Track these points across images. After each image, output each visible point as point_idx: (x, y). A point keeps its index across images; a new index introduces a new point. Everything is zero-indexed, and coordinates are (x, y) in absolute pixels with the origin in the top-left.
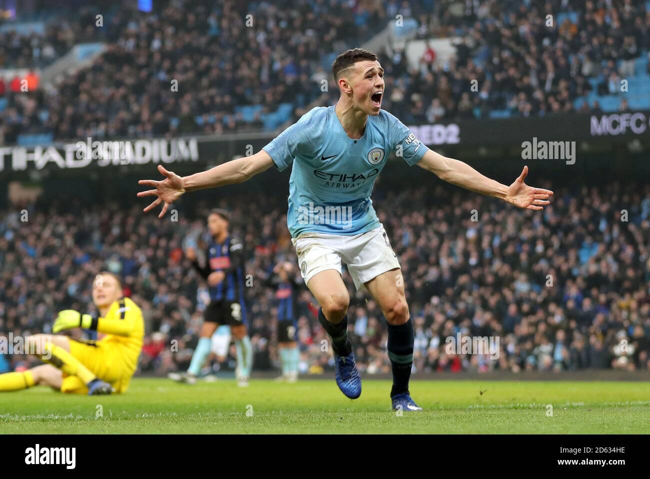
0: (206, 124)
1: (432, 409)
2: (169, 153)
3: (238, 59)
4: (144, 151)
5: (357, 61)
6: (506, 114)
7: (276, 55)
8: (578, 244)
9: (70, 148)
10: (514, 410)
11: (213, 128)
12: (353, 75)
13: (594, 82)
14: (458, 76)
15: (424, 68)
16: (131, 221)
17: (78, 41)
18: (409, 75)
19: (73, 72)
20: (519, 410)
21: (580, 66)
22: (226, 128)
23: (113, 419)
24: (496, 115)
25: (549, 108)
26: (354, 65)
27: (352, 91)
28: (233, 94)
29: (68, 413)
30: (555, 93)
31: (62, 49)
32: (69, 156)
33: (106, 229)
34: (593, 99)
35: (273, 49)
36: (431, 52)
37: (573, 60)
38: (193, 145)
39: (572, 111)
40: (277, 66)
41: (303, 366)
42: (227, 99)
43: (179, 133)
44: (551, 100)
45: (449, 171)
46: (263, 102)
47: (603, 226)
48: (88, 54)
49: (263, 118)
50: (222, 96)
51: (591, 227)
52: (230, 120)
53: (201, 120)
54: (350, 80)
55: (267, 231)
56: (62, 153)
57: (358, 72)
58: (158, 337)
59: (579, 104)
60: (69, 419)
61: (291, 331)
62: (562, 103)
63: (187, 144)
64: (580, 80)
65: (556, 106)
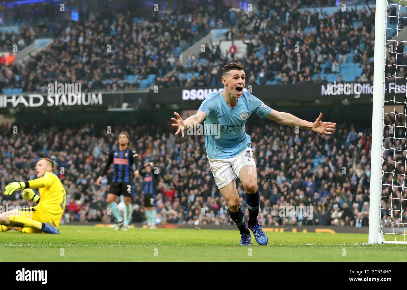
0: (108, 84)
1: (229, 245)
2: (87, 100)
3: (127, 49)
4: (73, 99)
5: (231, 69)
6: (275, 83)
7: (147, 47)
8: (313, 156)
9: (32, 96)
10: (275, 247)
11: (112, 88)
12: (228, 76)
13: (323, 66)
14: (249, 61)
15: (229, 56)
16: (65, 137)
17: (37, 37)
18: (221, 60)
19: (34, 54)
20: (277, 247)
21: (316, 57)
22: (119, 87)
23: (51, 247)
24: (268, 83)
25: (298, 80)
26: (229, 71)
27: (227, 84)
28: (123, 69)
29: (27, 243)
30: (302, 72)
31: (29, 41)
32: (31, 100)
33: (51, 141)
34: (322, 76)
35: (146, 43)
36: (234, 47)
37: (312, 53)
38: (100, 96)
39: (311, 81)
40: (148, 53)
41: (158, 221)
42: (120, 71)
43: (92, 89)
44: (300, 75)
45: (283, 119)
46: (140, 73)
47: (327, 147)
48: (43, 44)
49: (139, 81)
50: (117, 69)
51: (321, 147)
52: (121, 82)
53: (104, 82)
54: (226, 79)
55: (140, 145)
56: (27, 99)
57: (230, 75)
58: (79, 202)
59: (315, 78)
60: (27, 247)
61: (152, 200)
62: (305, 77)
63: (97, 95)
64: (316, 65)
65: (301, 79)
